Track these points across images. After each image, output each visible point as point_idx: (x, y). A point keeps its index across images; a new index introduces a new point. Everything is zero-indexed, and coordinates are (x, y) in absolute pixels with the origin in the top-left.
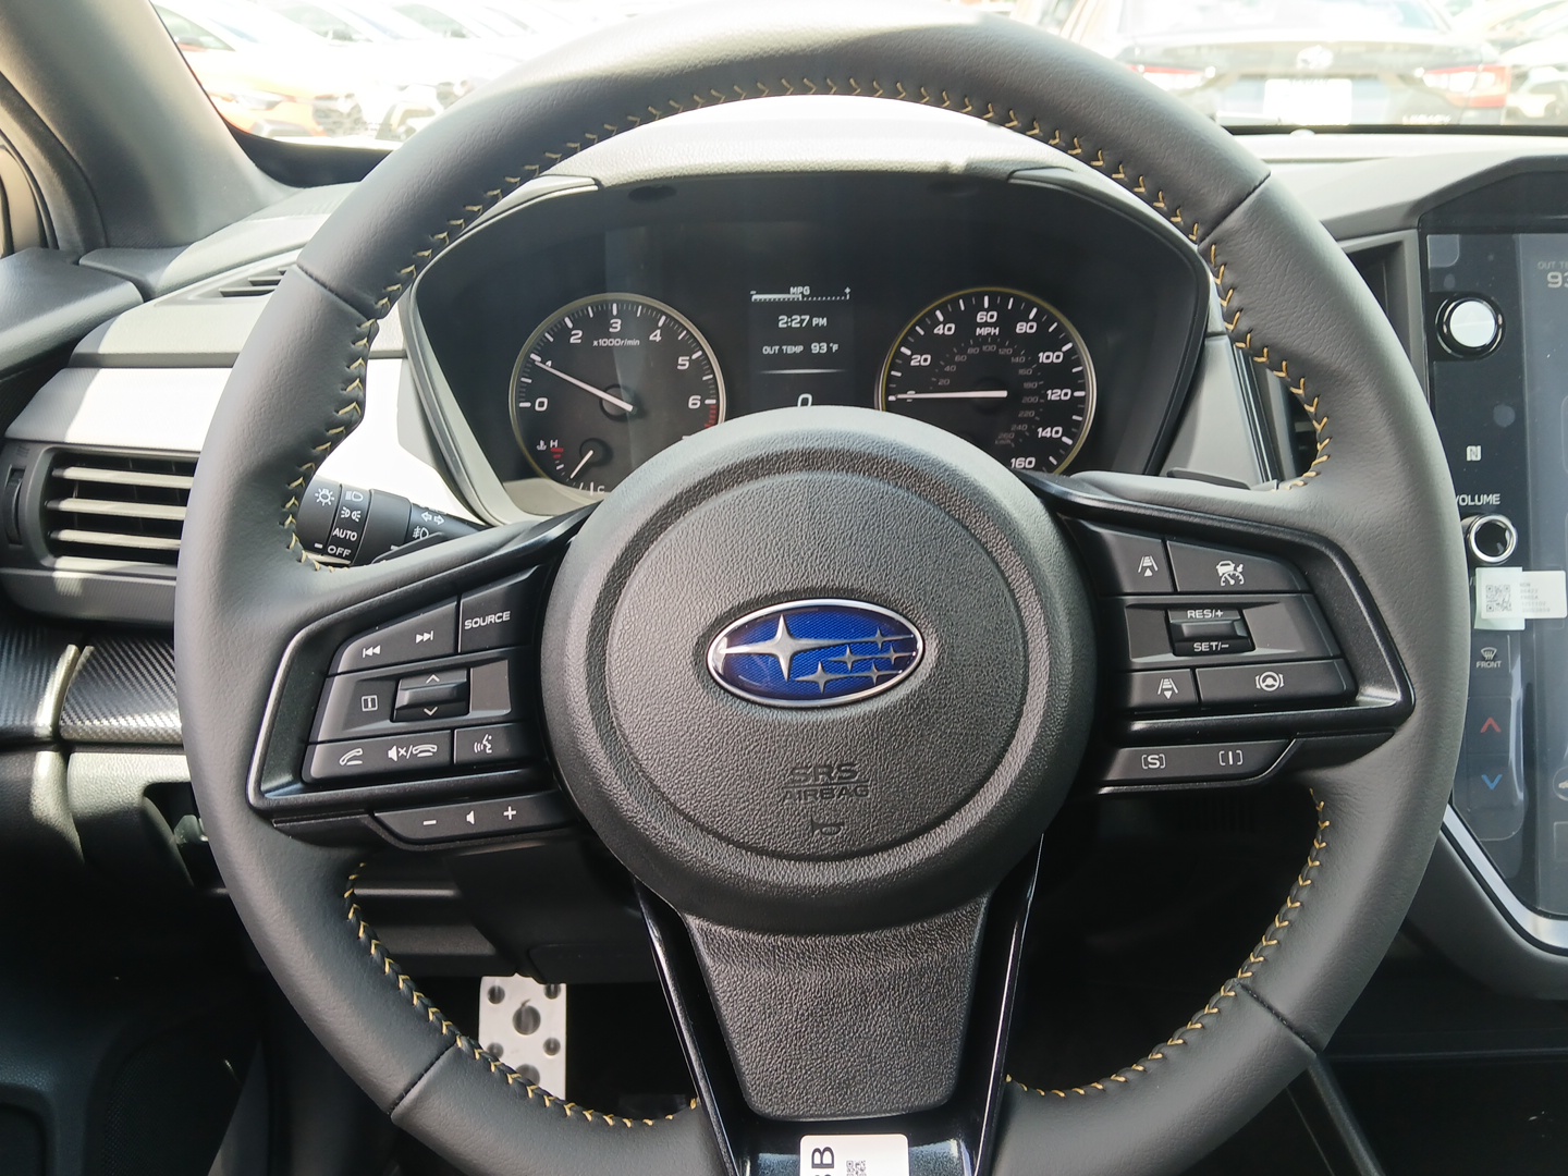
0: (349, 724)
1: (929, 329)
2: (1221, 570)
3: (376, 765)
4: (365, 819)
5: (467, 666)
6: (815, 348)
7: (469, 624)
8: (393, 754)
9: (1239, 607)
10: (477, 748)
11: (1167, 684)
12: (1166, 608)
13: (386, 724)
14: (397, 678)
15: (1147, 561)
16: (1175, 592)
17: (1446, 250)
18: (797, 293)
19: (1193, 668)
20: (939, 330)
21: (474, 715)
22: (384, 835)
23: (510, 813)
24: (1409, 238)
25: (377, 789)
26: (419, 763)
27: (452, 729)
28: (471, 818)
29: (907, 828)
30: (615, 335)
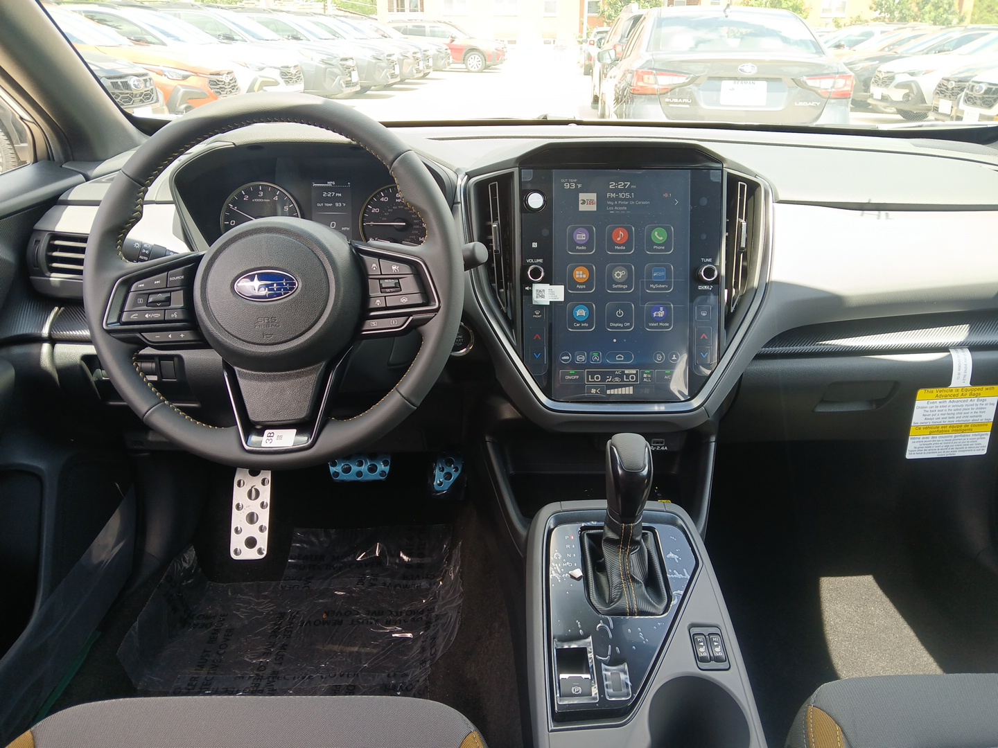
0: (134, 306)
1: (379, 199)
2: (393, 268)
3: (142, 319)
4: (138, 335)
5: (170, 292)
6: (337, 205)
7: (171, 279)
8: (147, 316)
9: (398, 279)
10: (172, 316)
11: (378, 301)
12: (379, 279)
13: (145, 307)
14: (149, 294)
15: (374, 265)
16: (381, 274)
17: (528, 175)
18: (330, 184)
19: (385, 297)
20: (382, 199)
21: (172, 306)
22: (144, 340)
23: (182, 336)
24: (516, 170)
25: (142, 326)
26: (155, 319)
27: (165, 310)
28: (170, 336)
29: (291, 336)
30: (260, 198)
